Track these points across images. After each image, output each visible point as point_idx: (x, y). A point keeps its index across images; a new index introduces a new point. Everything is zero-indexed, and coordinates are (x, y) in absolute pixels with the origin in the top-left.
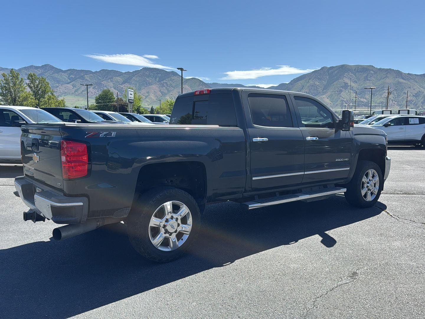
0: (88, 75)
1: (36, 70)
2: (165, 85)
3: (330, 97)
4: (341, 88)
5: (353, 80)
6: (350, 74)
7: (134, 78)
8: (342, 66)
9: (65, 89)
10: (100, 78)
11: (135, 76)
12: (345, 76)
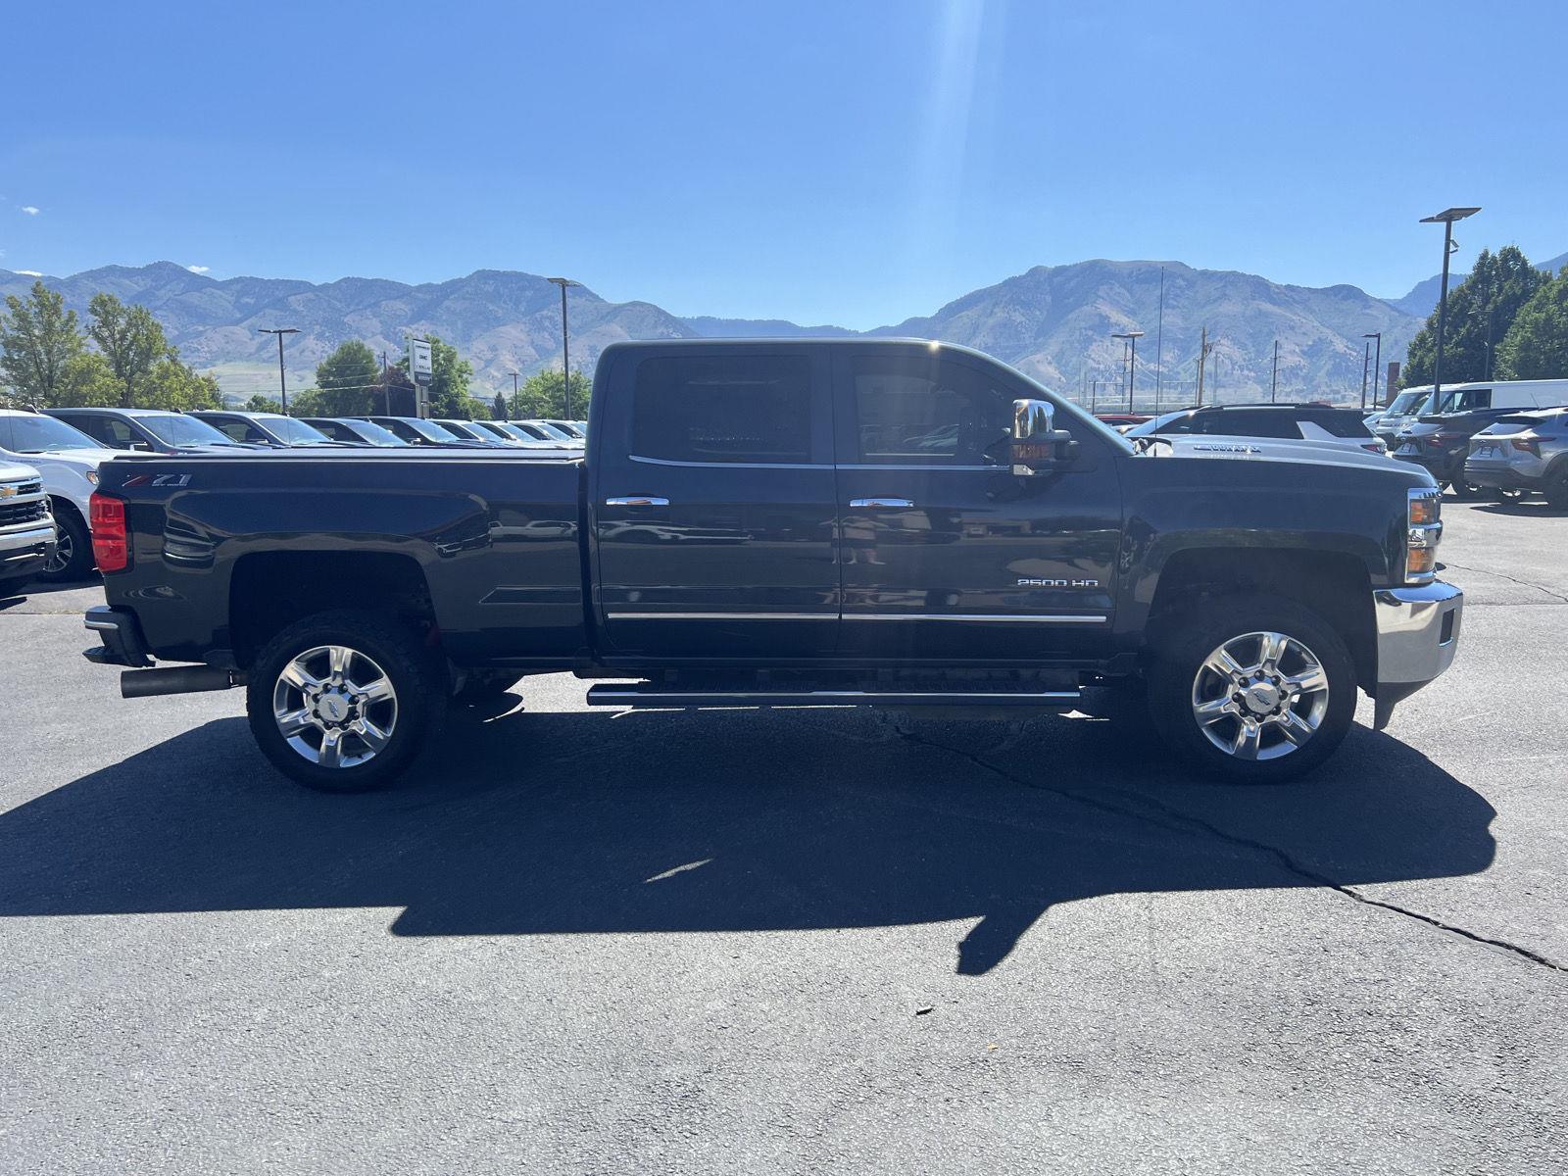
0: (299, 297)
1: (128, 282)
2: (547, 323)
3: (1059, 359)
4: (1090, 333)
5: (1126, 306)
6: (1117, 288)
7: (447, 303)
8: (1093, 266)
9: (227, 343)
10: (339, 305)
11: (452, 297)
12: (1100, 293)
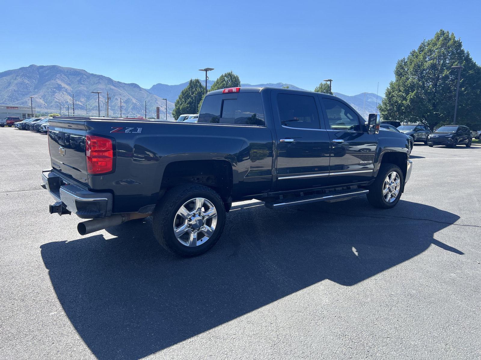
3: (44, 97)
4: (55, 90)
5: (67, 82)
6: (63, 75)
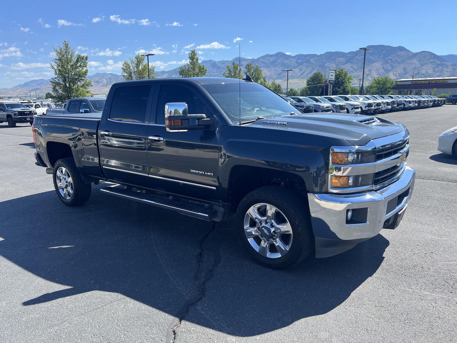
0: (313, 59)
2: (389, 61)
7: (357, 57)
9: (293, 73)
10: (324, 60)
11: (359, 55)
